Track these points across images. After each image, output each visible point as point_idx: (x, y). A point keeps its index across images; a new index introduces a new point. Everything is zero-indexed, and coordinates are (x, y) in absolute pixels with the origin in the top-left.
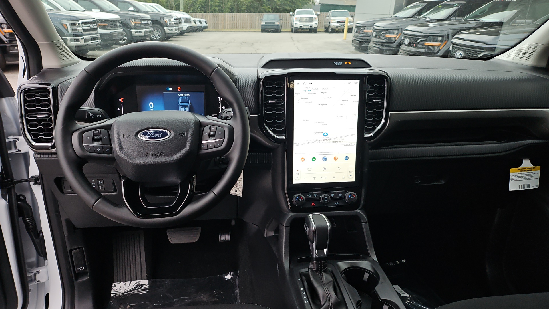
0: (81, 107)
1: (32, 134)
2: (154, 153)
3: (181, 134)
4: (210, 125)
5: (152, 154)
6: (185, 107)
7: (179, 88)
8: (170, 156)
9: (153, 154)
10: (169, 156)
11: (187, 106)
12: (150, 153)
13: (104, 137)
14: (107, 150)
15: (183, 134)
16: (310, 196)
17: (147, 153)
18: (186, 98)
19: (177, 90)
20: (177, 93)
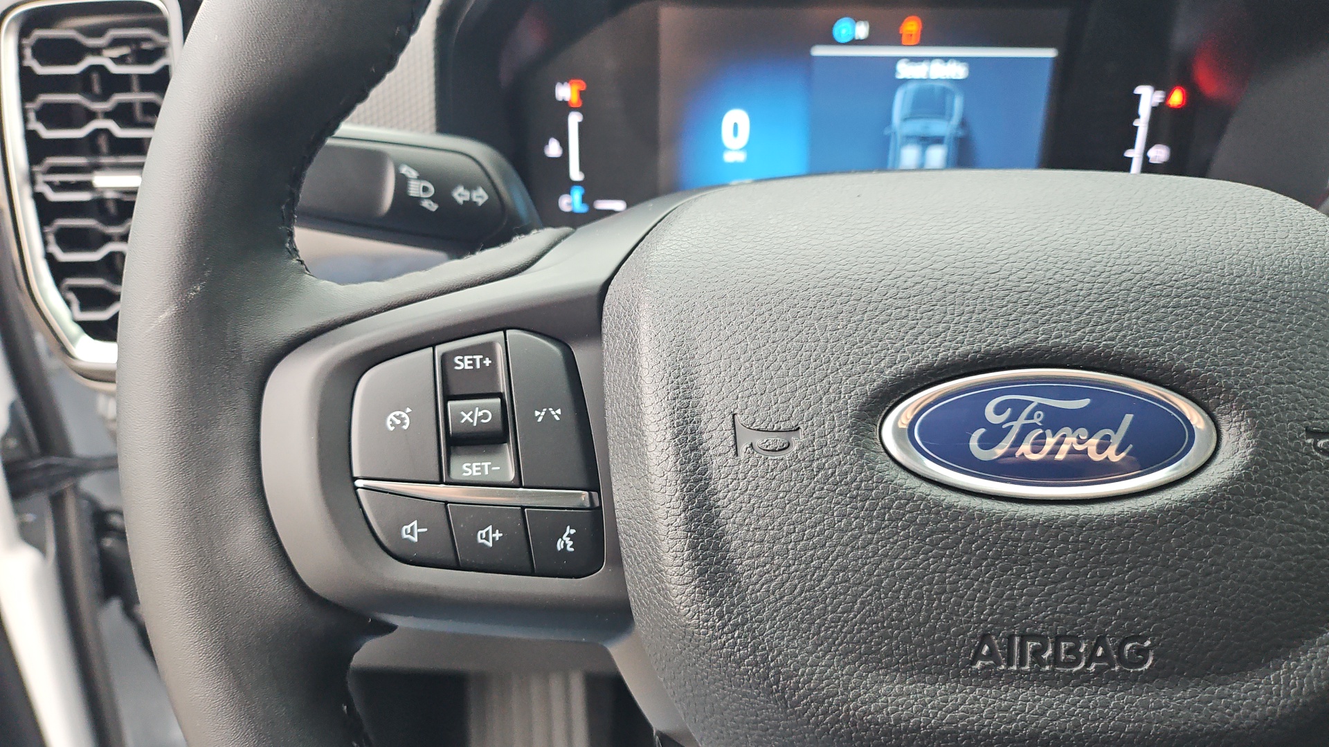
0: (346, 128)
1: (76, 290)
2: (1056, 638)
5: (1030, 645)
6: (926, 141)
7: (911, 26)
9: (1043, 648)
11: (938, 140)
12: (1010, 637)
13: (540, 415)
14: (565, 542)
17: (983, 636)
18: (944, 91)
19: (897, 41)
20: (896, 59)
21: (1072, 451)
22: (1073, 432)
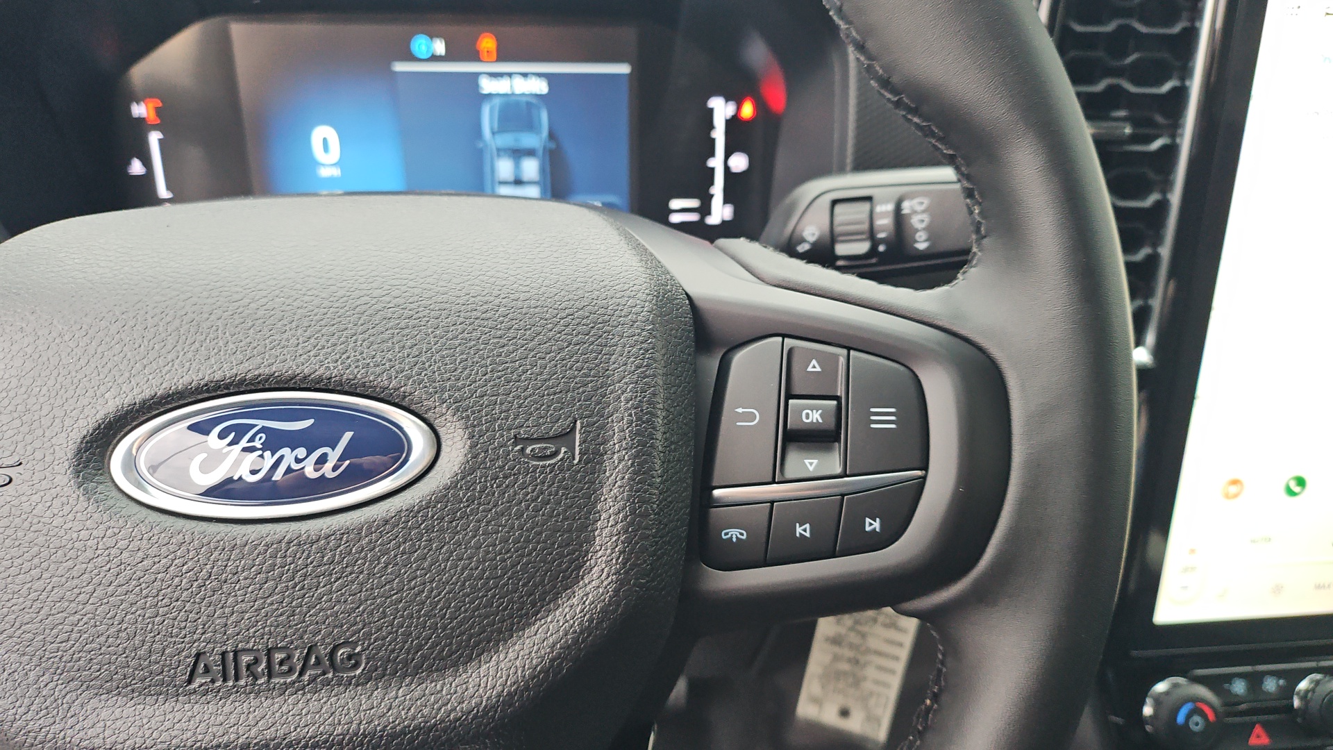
2: (269, 652)
3: (538, 440)
4: (784, 336)
5: (245, 659)
6: (518, 154)
7: (488, 43)
8: (430, 670)
9: (256, 661)
10: (418, 667)
11: (530, 153)
12: (224, 654)
15: (556, 437)
16: (1239, 687)
17: (198, 655)
18: (529, 104)
19: (475, 57)
20: (476, 75)
21: (289, 470)
22: (292, 452)
